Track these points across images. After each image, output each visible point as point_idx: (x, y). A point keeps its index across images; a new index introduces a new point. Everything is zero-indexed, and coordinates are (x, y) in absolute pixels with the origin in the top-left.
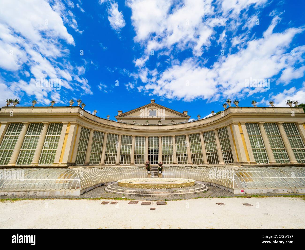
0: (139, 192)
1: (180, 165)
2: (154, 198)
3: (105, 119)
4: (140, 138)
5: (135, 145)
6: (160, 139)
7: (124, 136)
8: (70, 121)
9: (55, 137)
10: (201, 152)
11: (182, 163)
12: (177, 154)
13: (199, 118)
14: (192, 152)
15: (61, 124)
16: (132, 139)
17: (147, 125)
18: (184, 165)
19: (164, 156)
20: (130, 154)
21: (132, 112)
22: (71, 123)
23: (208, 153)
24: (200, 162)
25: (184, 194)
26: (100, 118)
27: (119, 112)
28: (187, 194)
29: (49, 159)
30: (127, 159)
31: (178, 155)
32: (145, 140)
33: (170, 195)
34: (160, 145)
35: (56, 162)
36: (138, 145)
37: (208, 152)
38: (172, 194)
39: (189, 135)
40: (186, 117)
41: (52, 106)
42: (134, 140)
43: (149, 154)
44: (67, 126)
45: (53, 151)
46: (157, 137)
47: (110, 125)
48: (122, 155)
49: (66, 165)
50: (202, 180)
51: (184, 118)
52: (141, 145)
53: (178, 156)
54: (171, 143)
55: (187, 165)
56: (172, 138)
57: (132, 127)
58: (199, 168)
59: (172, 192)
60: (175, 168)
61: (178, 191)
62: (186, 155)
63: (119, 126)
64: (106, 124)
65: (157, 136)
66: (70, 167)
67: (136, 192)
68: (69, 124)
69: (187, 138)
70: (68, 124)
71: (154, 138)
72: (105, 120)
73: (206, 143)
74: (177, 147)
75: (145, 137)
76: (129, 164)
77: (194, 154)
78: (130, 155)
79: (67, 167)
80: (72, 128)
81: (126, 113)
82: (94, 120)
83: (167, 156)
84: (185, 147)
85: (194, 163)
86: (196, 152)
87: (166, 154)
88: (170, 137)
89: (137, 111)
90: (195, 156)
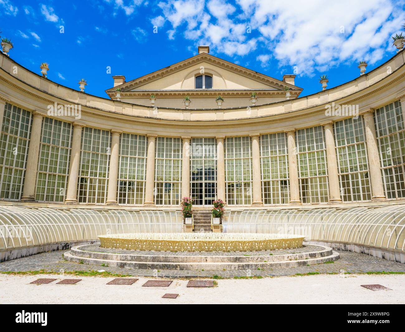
0: (146, 259)
1: (270, 206)
2: (184, 273)
3: (73, 90)
5: (157, 158)
6: (220, 145)
7: (126, 135)
10: (324, 173)
11: (274, 202)
12: (263, 180)
13: (324, 84)
14: (302, 174)
16: (147, 143)
17: (186, 110)
18: (280, 206)
19: (231, 186)
21: (149, 78)
23: (343, 176)
24: (322, 198)
25: (271, 265)
26: (59, 85)
27: (116, 80)
28: (280, 265)
31: (265, 182)
32: (182, 147)
33: (230, 266)
34: (220, 159)
36: (164, 158)
37: (342, 172)
38: (237, 264)
40: (290, 89)
43: (192, 182)
46: (213, 140)
47: (88, 104)
48: (123, 183)
50: (322, 238)
52: (172, 158)
53: (265, 185)
54: (248, 154)
55: (287, 206)
56: (251, 140)
58: (316, 210)
59: (237, 259)
60: (256, 213)
61: (253, 259)
62: (285, 182)
63: (113, 110)
64: (76, 101)
65: (212, 136)
67: (139, 258)
69: (291, 139)
71: (204, 141)
72: (75, 93)
73: (340, 149)
74: (264, 164)
75: (182, 140)
76: (142, 205)
77: (307, 180)
78: (142, 183)
81: (134, 81)
82: (42, 89)
83: (237, 185)
84: (284, 163)
85: (304, 201)
86: (311, 173)
87: (235, 182)
88: (247, 137)
89: (162, 76)
90: (309, 184)
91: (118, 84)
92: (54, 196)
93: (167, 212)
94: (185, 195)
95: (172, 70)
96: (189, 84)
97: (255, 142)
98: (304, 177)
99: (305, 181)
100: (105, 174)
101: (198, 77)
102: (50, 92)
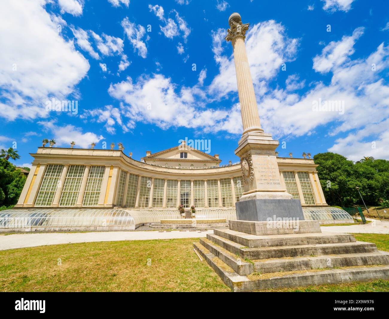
0: (184, 226)
1: (211, 208)
3: (139, 162)
4: (172, 182)
5: (168, 188)
6: (192, 183)
7: (156, 179)
8: (112, 164)
9: (97, 179)
10: (231, 196)
11: (213, 207)
12: (209, 198)
13: (230, 163)
14: (223, 196)
15: (104, 167)
16: (164, 182)
17: (179, 169)
18: (215, 208)
19: (196, 200)
20: (162, 198)
22: (113, 167)
23: (237, 197)
24: (230, 205)
25: (219, 227)
26: (135, 161)
27: (147, 153)
29: (92, 201)
30: (159, 203)
31: (209, 199)
32: (177, 184)
33: (208, 227)
34: (192, 189)
35: (101, 202)
36: (170, 188)
37: (237, 196)
38: (210, 226)
39: (221, 180)
40: (217, 160)
41: (92, 148)
42: (166, 184)
43: (181, 198)
44: (110, 169)
45: (91, 192)
46: (190, 181)
47: (144, 167)
48: (155, 199)
49: (112, 206)
51: (215, 161)
52: (174, 188)
54: (203, 187)
55: (218, 208)
56: (204, 182)
57: (165, 170)
58: (228, 210)
59: (210, 225)
60: (207, 211)
61: (214, 225)
62: (217, 199)
63: (152, 169)
64: (140, 167)
65: (189, 179)
66: (115, 208)
67: (182, 226)
68: (112, 167)
69: (219, 182)
70: (111, 167)
71: (186, 181)
72: (140, 163)
73: (236, 187)
74: (209, 191)
75: (177, 181)
76: (162, 208)
77: (225, 198)
78: (162, 199)
79: (112, 208)
80: (115, 171)
81: (155, 154)
82: (131, 163)
83: (199, 200)
84: (216, 191)
85: (224, 206)
86: (226, 195)
87: (198, 198)
88: (202, 181)
89: (167, 152)
90: (226, 200)
91: (148, 155)
92: (131, 205)
93: (173, 211)
94: (178, 204)
95: (171, 150)
96: (178, 156)
97: (206, 183)
98: (224, 197)
99: (224, 199)
100: (148, 195)
101: (182, 154)
102: (132, 164)
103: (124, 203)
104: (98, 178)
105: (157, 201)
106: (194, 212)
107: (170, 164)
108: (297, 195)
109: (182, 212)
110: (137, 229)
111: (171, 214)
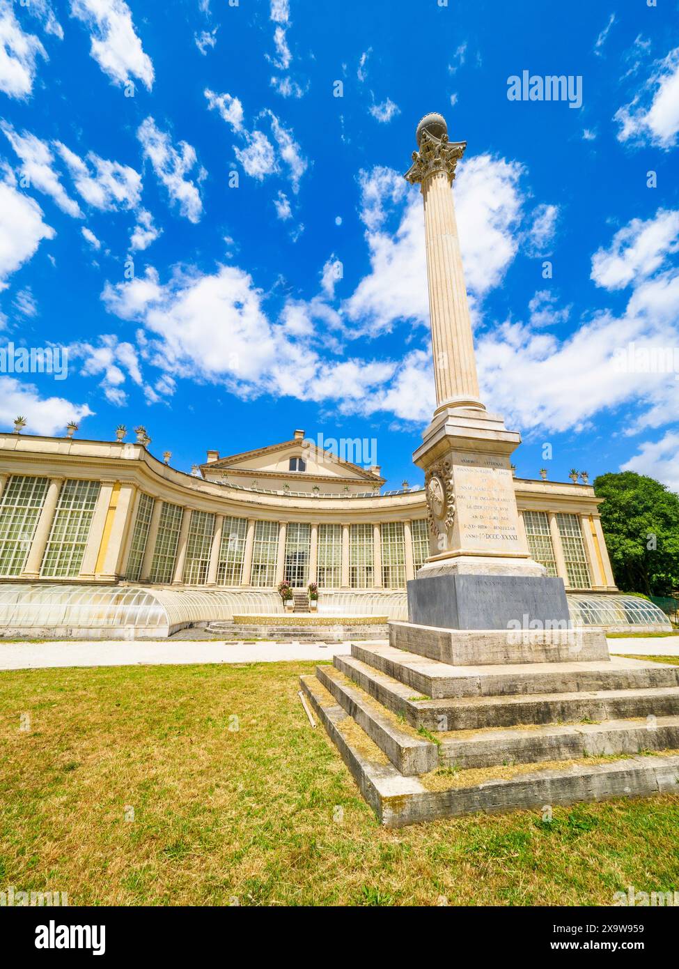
0: (288, 630)
1: (356, 590)
2: (318, 638)
3: (188, 475)
4: (267, 527)
5: (255, 540)
6: (314, 531)
7: (229, 518)
8: (119, 478)
9: (78, 512)
10: (402, 563)
11: (360, 587)
12: (351, 566)
13: (405, 488)
14: (385, 562)
15: (97, 484)
16: (247, 525)
17: (284, 496)
18: (365, 591)
19: (322, 569)
20: (242, 562)
21: (245, 457)
22: (121, 484)
23: (417, 566)
24: (400, 584)
25: (370, 634)
26: (177, 472)
27: (210, 455)
28: (375, 633)
29: (66, 564)
30: (233, 574)
31: (353, 568)
32: (279, 531)
34: (313, 545)
35: (87, 569)
36: (262, 541)
37: (416, 563)
38: (349, 633)
39: (382, 526)
40: (376, 480)
41: (69, 436)
42: (251, 529)
43: (286, 565)
44: (113, 490)
45: (64, 545)
46: (308, 526)
47: (199, 489)
48: (223, 565)
49: (114, 580)
51: (371, 482)
52: (269, 541)
53: (353, 570)
54: (338, 540)
55: (371, 590)
56: (342, 528)
57: (251, 497)
58: (395, 595)
59: (349, 630)
60: (346, 597)
61: (358, 630)
62: (370, 568)
63: (220, 495)
64: (190, 487)
65: (307, 521)
66: (121, 583)
67: (283, 630)
68: (117, 485)
69: (377, 530)
70: (115, 483)
71: (299, 526)
72: (189, 478)
73: (415, 543)
74: (353, 549)
75: (279, 524)
77: (388, 567)
78: (240, 565)
79: (115, 584)
80: (125, 495)
81: (230, 458)
82: (165, 476)
83: (328, 570)
84: (370, 551)
85: (386, 587)
86: (392, 561)
87: (326, 566)
88: (339, 525)
89: (258, 455)
90: (390, 571)
91: (212, 459)
92: (163, 577)
93: (266, 594)
94: (279, 577)
95: (268, 451)
96: (284, 467)
97: (346, 531)
98: (386, 565)
99: (386, 569)
100: (207, 556)
101: (293, 460)
102: (170, 479)
103: (147, 573)
104: (83, 509)
105: (228, 571)
106: (315, 598)
107: (264, 484)
108: (553, 566)
109: (287, 597)
110: (174, 637)
111: (260, 603)
